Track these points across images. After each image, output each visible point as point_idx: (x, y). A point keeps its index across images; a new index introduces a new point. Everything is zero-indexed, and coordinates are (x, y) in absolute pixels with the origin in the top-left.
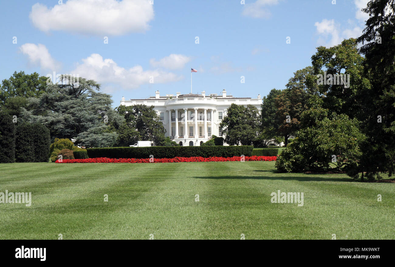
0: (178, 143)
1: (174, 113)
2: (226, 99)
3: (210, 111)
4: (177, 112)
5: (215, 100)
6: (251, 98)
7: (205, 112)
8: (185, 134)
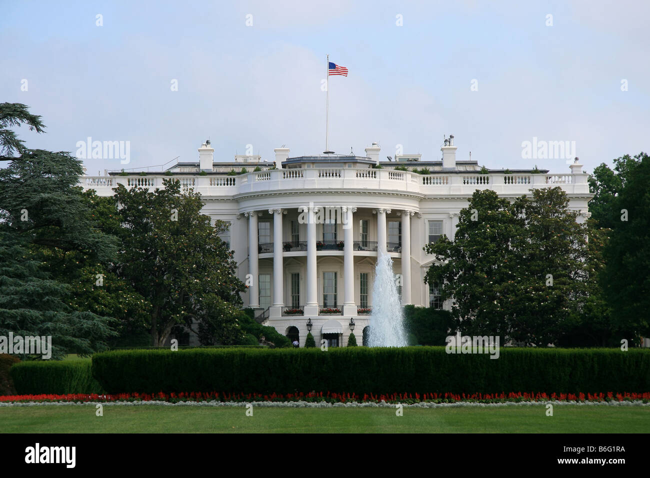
0: (282, 331)
1: (268, 224)
2: (456, 173)
3: (400, 217)
4: (278, 220)
5: (416, 177)
6: (546, 172)
7: (383, 219)
8: (307, 299)
